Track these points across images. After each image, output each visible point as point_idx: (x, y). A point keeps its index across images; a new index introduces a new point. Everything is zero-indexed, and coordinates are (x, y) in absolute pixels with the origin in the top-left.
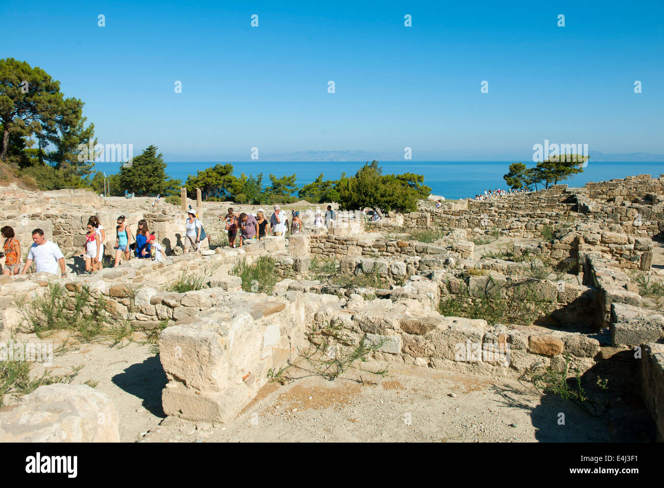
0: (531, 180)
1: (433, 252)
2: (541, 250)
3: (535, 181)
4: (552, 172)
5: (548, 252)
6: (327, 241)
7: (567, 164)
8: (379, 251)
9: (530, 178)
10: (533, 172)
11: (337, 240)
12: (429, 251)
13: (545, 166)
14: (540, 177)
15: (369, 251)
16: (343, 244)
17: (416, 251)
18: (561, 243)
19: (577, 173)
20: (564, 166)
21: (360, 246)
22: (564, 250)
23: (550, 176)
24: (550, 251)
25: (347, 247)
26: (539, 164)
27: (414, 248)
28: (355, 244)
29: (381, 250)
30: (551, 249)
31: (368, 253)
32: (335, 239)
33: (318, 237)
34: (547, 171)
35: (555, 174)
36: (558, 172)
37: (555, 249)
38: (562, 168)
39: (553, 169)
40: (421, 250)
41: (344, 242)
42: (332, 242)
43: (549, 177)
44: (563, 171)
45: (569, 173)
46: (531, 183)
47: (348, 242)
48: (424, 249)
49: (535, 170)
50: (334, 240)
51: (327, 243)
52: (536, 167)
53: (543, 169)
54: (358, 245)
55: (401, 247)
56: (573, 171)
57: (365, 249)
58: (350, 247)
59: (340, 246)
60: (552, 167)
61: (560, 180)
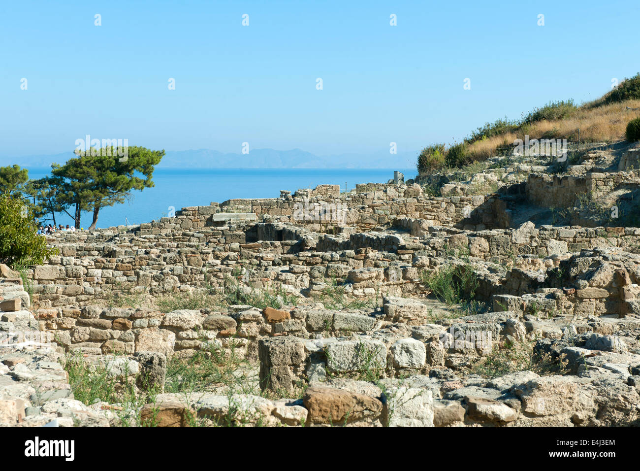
0: (44, 206)
1: (347, 327)
2: (558, 303)
3: (52, 209)
4: (91, 187)
5: (570, 307)
6: (79, 323)
7: (121, 169)
8: (219, 336)
9: (41, 202)
10: (47, 187)
11: (108, 318)
12: (337, 325)
13: (72, 171)
14: (64, 199)
15: (193, 339)
16: (124, 327)
17: (309, 328)
18: (591, 286)
19: (142, 188)
20: (115, 174)
21: (171, 328)
22: (596, 299)
23: (87, 196)
24: (573, 305)
25: (137, 336)
26: (56, 169)
27: (303, 320)
28: (158, 323)
29: (223, 332)
30: (573, 301)
31: (192, 342)
32: (103, 315)
33: (55, 316)
34: (77, 183)
35: (97, 192)
36: (102, 186)
37: (581, 300)
38: (111, 176)
39: (90, 181)
40: (321, 323)
41: (126, 321)
42: (95, 326)
43: (85, 197)
44: (114, 185)
45: (126, 189)
46: (44, 214)
47: (138, 322)
48: (325, 322)
49: (51, 182)
50: (98, 320)
51: (81, 329)
52: (50, 176)
53: (68, 181)
54: (166, 327)
55: (272, 322)
56: (135, 183)
57: (183, 334)
58: (145, 333)
59: (117, 333)
60: (88, 175)
61: (110, 204)
